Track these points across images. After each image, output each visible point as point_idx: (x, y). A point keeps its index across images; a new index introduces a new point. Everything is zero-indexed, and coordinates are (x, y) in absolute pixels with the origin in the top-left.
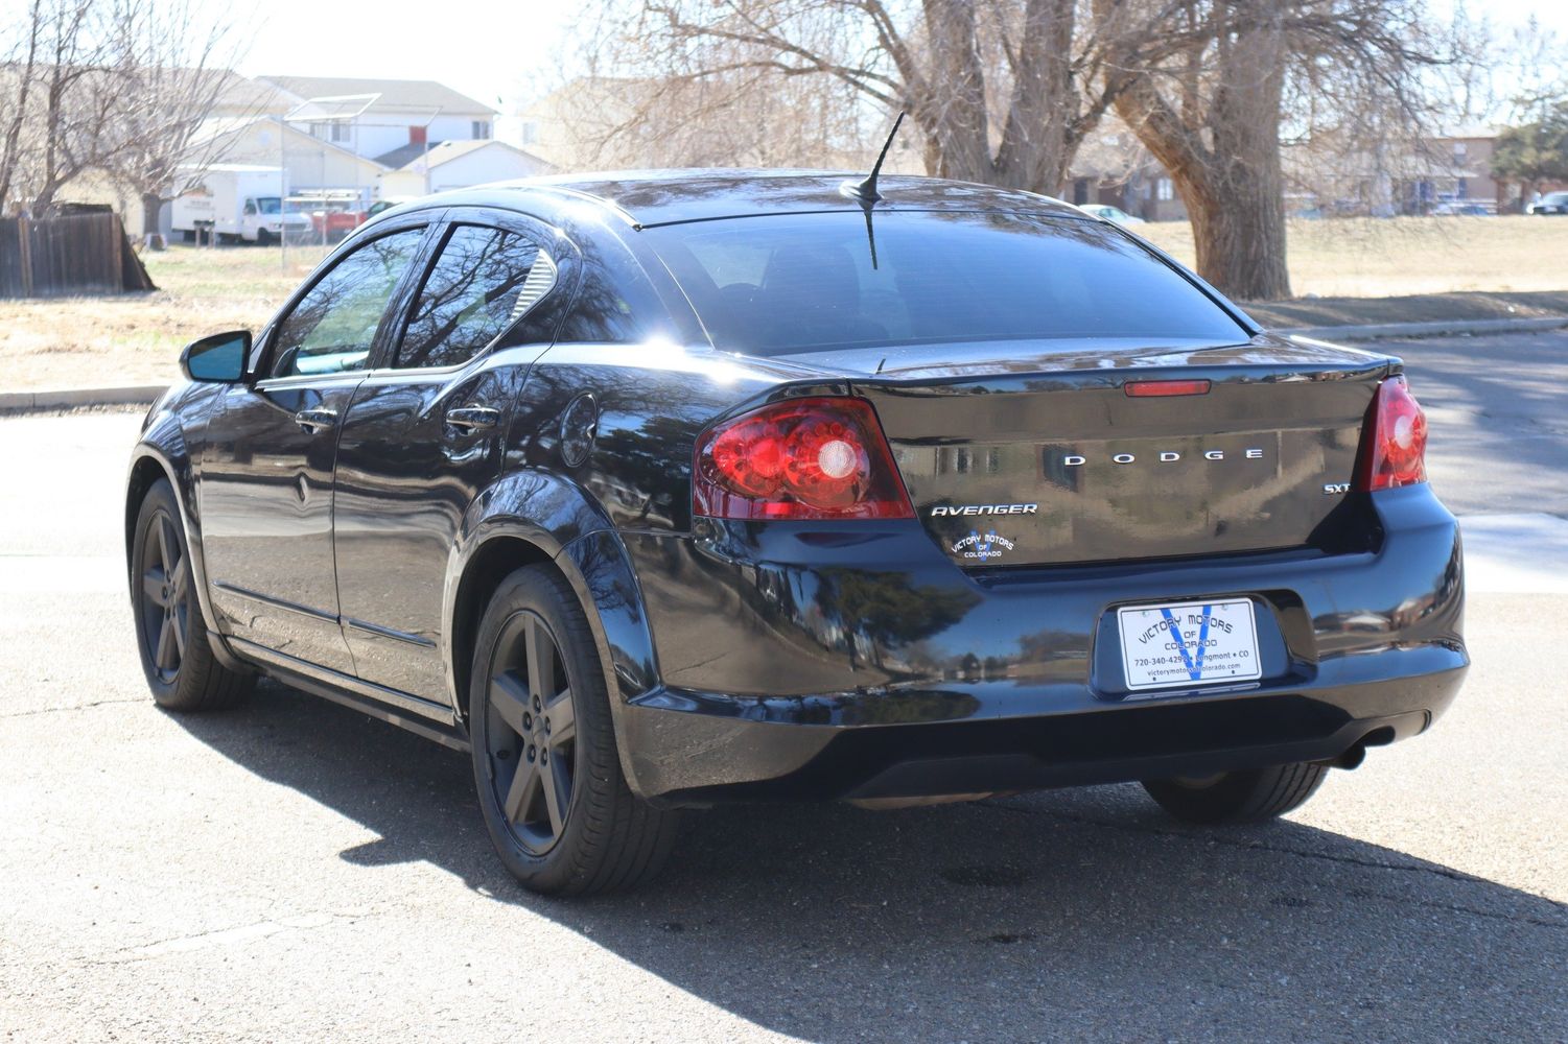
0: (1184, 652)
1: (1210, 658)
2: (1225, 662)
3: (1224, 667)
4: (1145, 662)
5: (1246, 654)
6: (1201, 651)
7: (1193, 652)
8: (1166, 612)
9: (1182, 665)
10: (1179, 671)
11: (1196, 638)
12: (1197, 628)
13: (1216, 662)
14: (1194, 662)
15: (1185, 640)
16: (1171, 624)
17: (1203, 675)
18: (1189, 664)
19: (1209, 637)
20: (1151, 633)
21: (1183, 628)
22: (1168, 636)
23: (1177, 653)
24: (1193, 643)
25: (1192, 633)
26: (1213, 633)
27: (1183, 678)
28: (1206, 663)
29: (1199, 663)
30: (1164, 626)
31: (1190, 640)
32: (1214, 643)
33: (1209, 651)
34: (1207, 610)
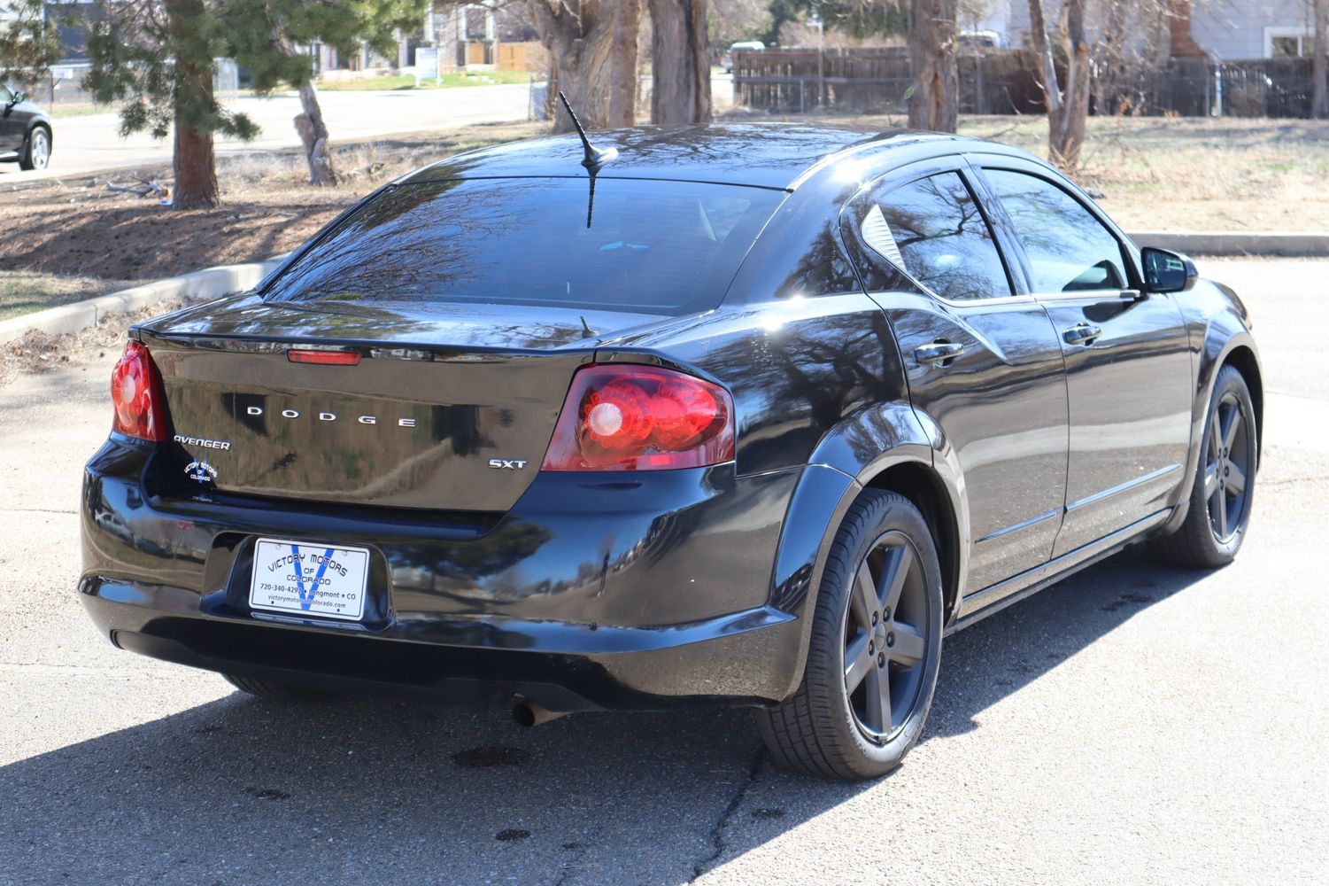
0: (301, 585)
1: (322, 594)
2: (333, 600)
3: (331, 604)
4: (268, 587)
5: (353, 597)
6: (315, 587)
7: (308, 586)
8: (295, 548)
9: (297, 595)
10: (293, 600)
11: (313, 575)
12: (316, 567)
13: (326, 599)
14: (307, 595)
15: (303, 575)
16: (296, 558)
17: (313, 607)
18: (302, 596)
19: (325, 577)
20: (279, 563)
21: (305, 564)
22: (291, 569)
23: (295, 584)
24: (309, 579)
25: (312, 570)
26: (329, 573)
27: (295, 606)
28: (317, 598)
29: (311, 597)
30: (290, 560)
31: (308, 576)
32: (328, 582)
33: (321, 588)
34: (330, 552)
